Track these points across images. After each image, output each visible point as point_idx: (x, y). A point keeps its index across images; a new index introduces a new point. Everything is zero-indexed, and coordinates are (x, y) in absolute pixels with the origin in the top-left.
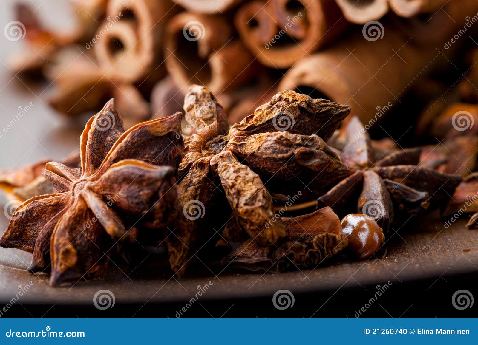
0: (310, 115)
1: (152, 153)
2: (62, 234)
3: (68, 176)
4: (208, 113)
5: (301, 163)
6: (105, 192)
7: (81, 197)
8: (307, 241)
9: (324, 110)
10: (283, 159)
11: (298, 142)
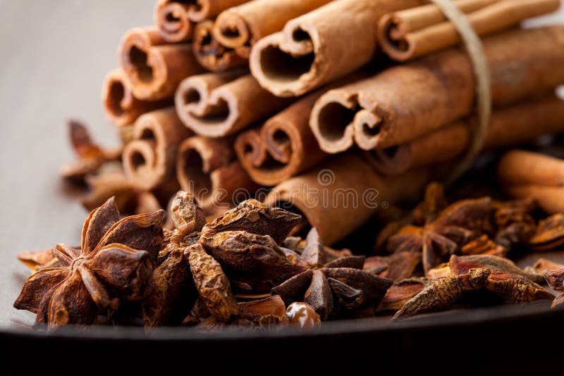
0: (268, 220)
1: (137, 240)
2: (58, 299)
3: (71, 255)
4: (188, 214)
5: (255, 257)
6: (97, 269)
7: (78, 272)
8: (255, 320)
9: (279, 216)
10: (240, 253)
11: (253, 240)
